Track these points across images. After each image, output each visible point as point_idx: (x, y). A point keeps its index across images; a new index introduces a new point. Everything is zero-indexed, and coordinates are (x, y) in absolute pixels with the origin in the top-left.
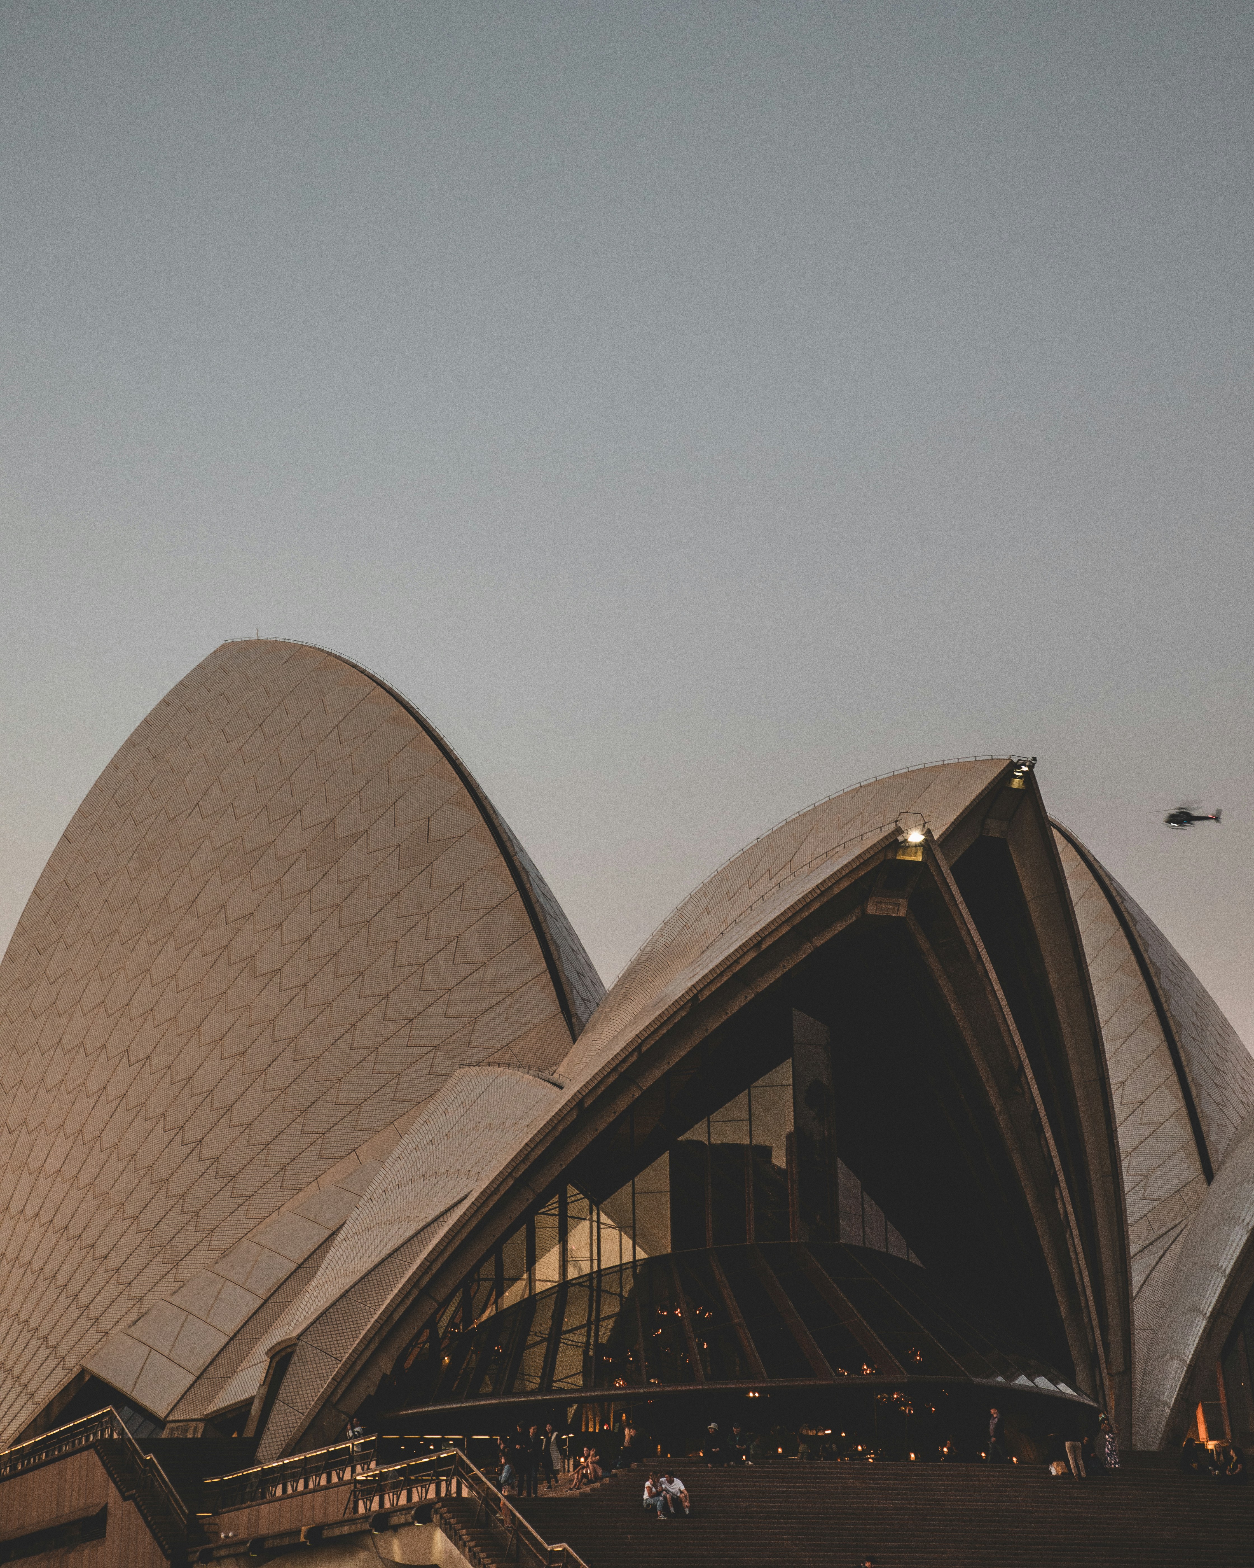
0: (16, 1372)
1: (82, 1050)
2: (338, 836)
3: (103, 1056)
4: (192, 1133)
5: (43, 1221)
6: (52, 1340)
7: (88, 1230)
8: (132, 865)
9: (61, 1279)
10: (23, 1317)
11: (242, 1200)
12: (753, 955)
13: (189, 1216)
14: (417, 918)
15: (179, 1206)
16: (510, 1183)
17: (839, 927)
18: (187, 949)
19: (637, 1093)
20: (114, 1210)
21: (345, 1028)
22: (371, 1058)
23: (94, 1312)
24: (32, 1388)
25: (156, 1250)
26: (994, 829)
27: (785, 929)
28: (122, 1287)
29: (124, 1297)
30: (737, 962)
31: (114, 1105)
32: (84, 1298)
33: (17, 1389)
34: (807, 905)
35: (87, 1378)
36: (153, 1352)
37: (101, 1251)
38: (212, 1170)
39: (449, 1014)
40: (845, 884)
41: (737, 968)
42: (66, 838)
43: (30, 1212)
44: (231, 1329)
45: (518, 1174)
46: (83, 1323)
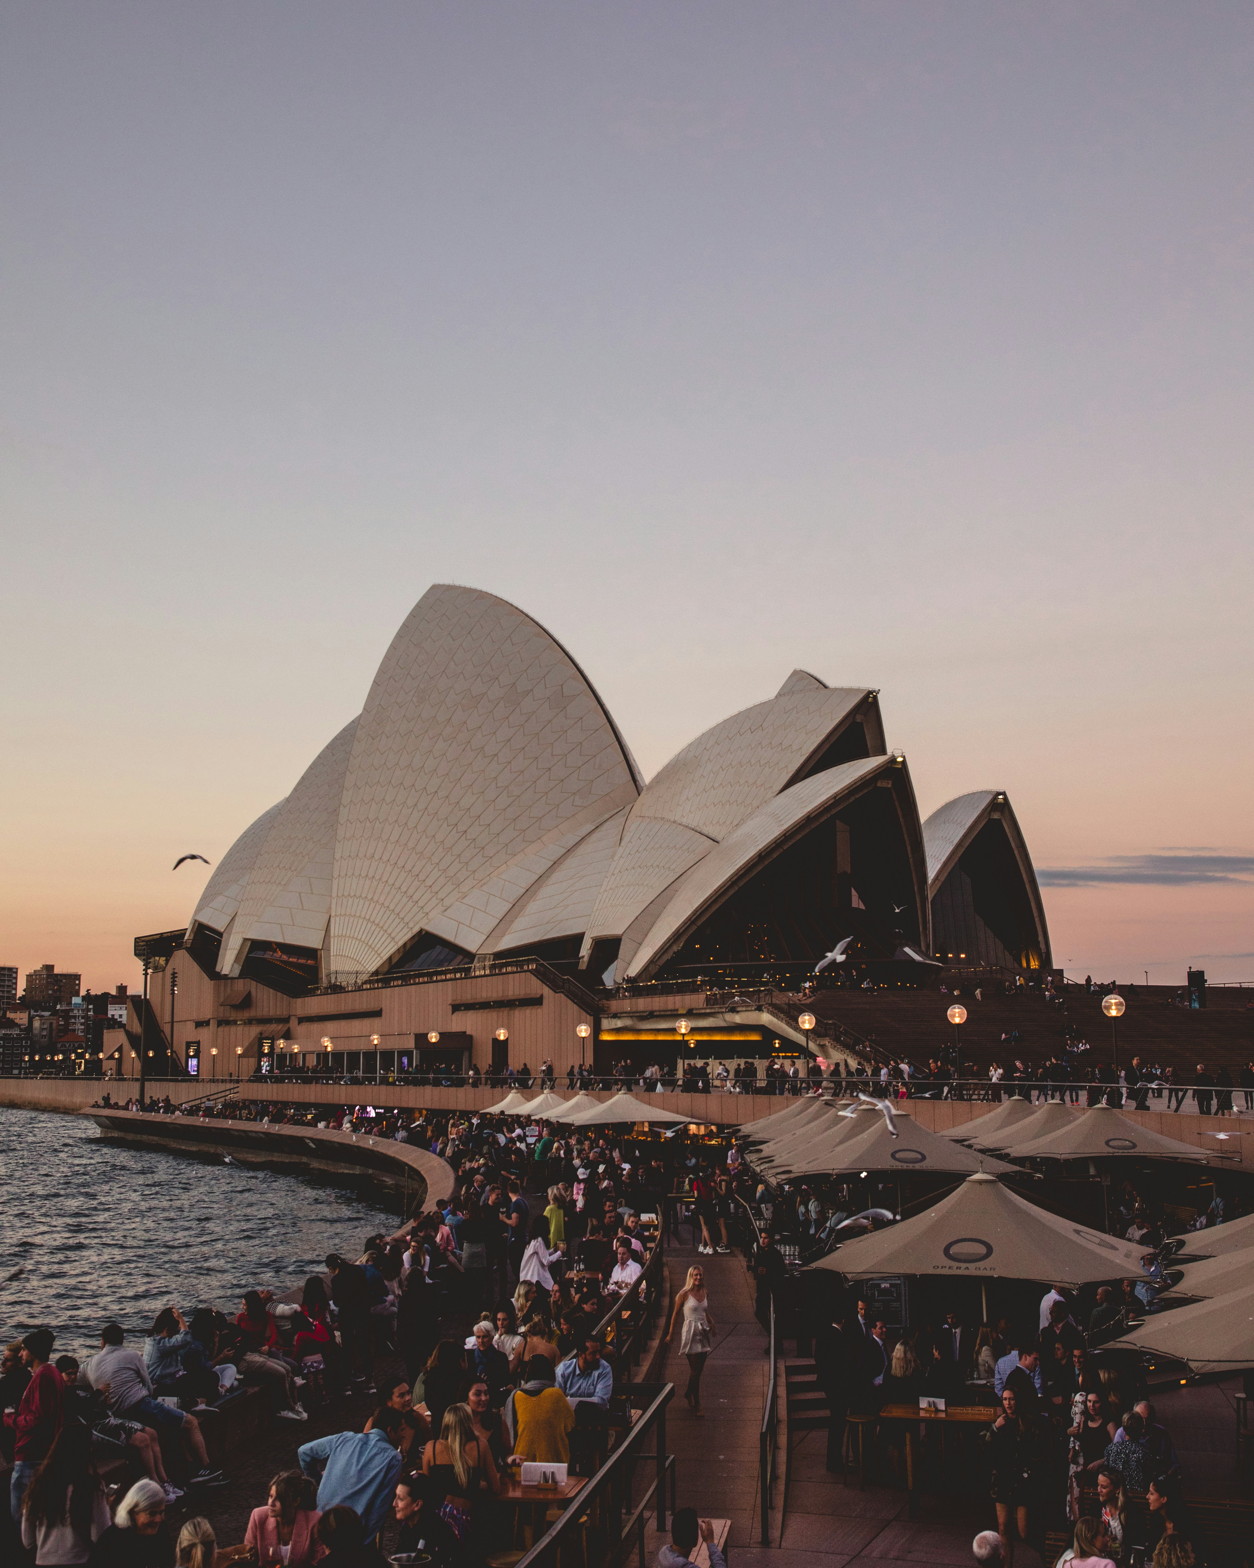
0: (385, 928)
1: (402, 787)
2: (519, 691)
3: (413, 790)
4: (462, 827)
5: (392, 863)
6: (401, 915)
7: (415, 868)
8: (415, 699)
9: (403, 889)
10: (386, 904)
11: (487, 859)
12: (833, 801)
13: (463, 864)
14: (561, 733)
15: (457, 860)
16: (730, 883)
17: (866, 791)
18: (450, 742)
19: (782, 851)
20: (426, 860)
21: (531, 783)
22: (544, 798)
23: (421, 904)
24: (393, 935)
25: (448, 879)
26: (859, 718)
27: (847, 791)
28: (433, 894)
29: (434, 899)
30: (826, 803)
31: (421, 813)
32: (415, 898)
33: (386, 936)
34: (856, 783)
35: (424, 932)
36: (461, 925)
37: (422, 877)
38: (472, 845)
39: (580, 778)
40: (871, 775)
41: (825, 806)
42: (376, 683)
43: (385, 858)
44: (500, 916)
45: (733, 880)
46: (416, 909)
